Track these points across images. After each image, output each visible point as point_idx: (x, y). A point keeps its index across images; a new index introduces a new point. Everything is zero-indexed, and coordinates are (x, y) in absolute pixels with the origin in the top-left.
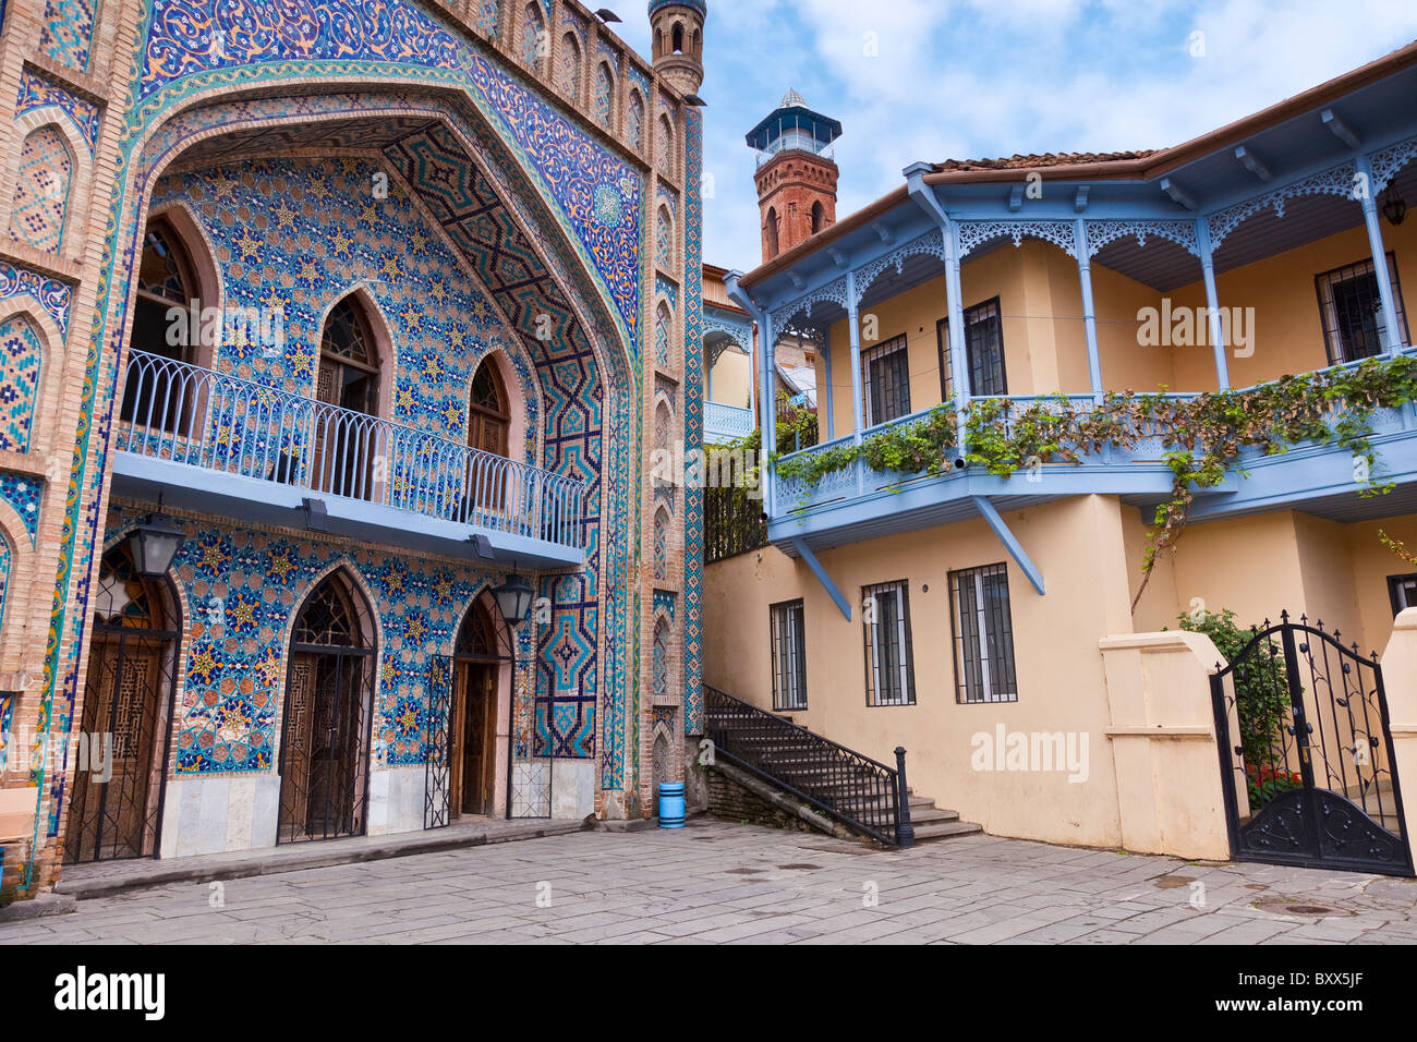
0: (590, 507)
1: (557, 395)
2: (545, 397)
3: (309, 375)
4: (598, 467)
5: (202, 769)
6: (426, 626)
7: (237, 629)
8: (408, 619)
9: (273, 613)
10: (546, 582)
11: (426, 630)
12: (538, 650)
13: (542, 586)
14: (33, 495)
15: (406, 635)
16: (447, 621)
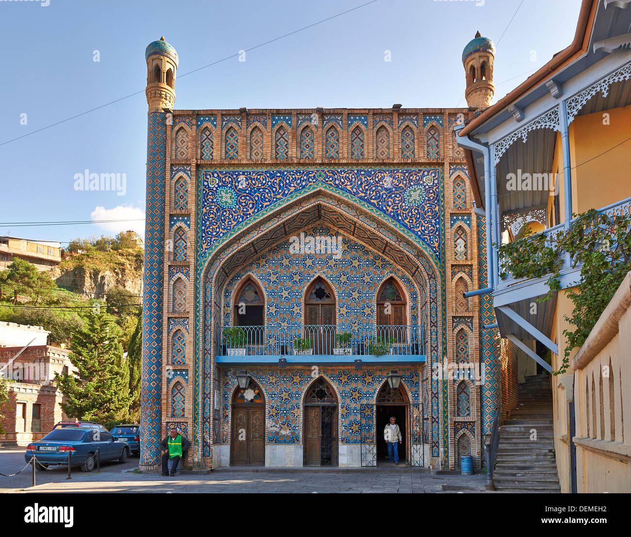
3: (300, 314)
6: (361, 394)
7: (283, 400)
8: (352, 392)
9: (295, 395)
11: (361, 395)
14: (187, 375)
15: (351, 398)
16: (371, 391)
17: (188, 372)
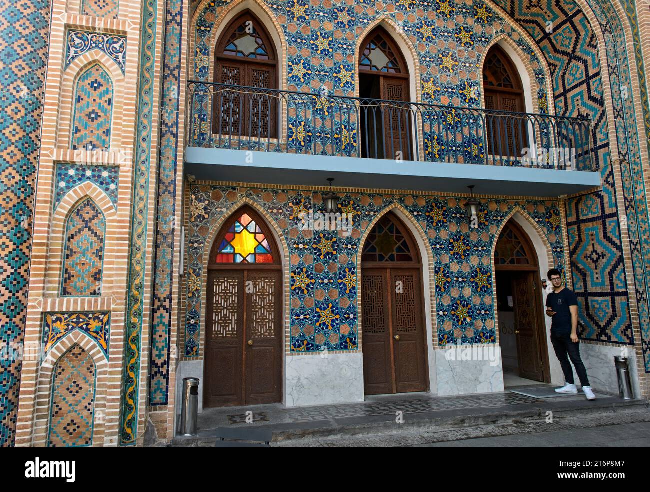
0: (599, 136)
1: (558, 60)
2: (550, 64)
3: (352, 84)
4: (601, 102)
5: (308, 349)
6: (468, 245)
7: (322, 257)
8: (452, 241)
9: (347, 245)
10: (570, 204)
11: (469, 248)
12: (571, 257)
13: (568, 207)
14: (114, 180)
15: (452, 252)
16: (485, 239)
17: (116, 172)
